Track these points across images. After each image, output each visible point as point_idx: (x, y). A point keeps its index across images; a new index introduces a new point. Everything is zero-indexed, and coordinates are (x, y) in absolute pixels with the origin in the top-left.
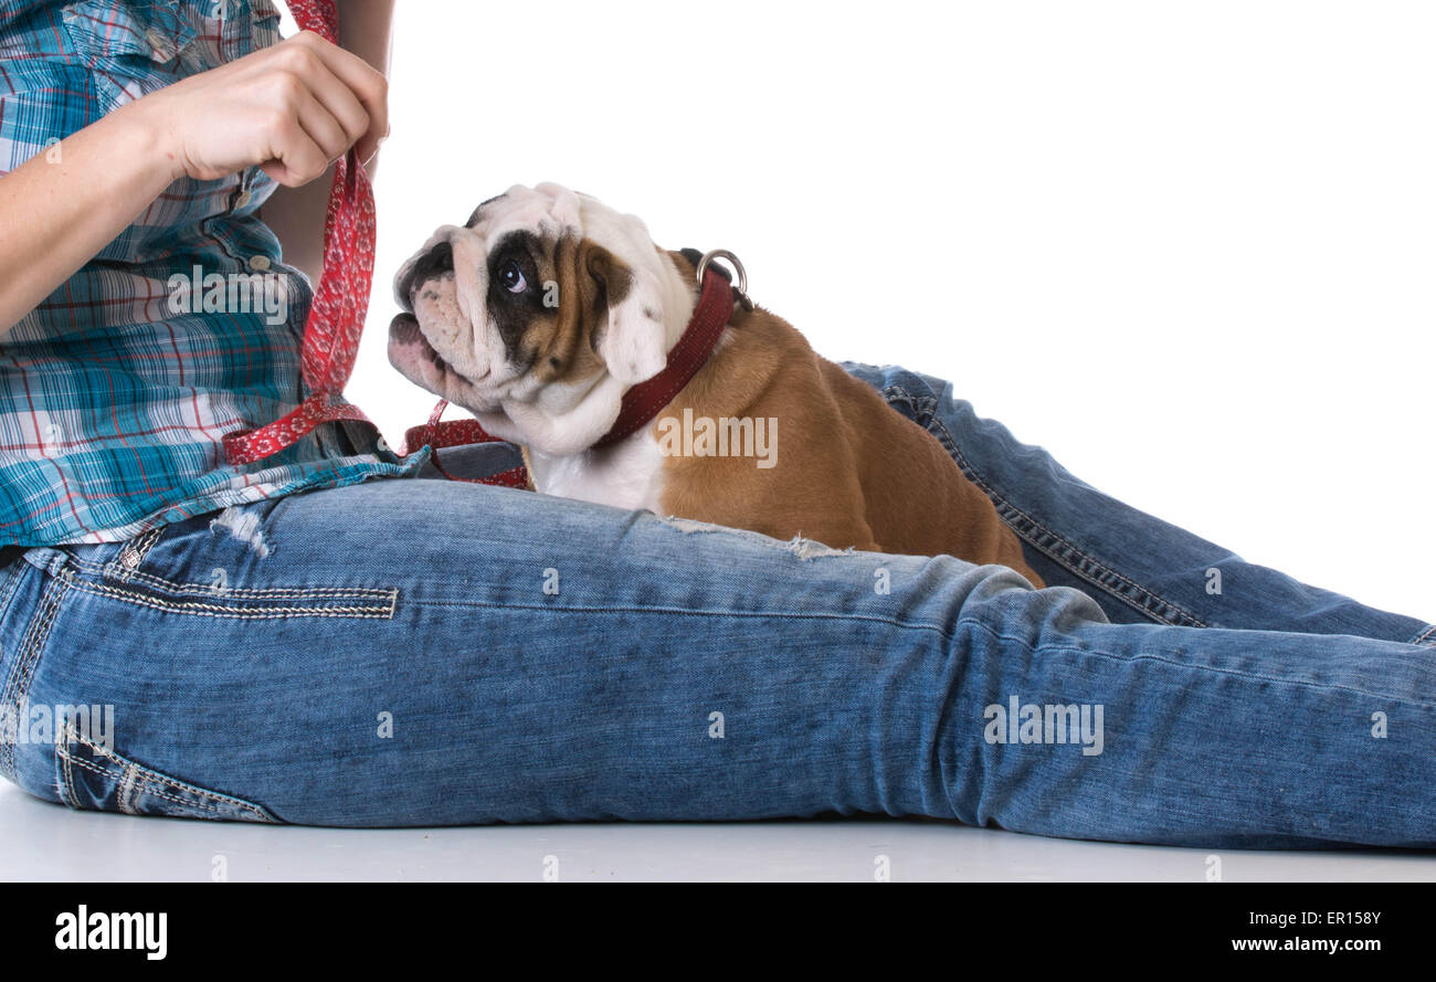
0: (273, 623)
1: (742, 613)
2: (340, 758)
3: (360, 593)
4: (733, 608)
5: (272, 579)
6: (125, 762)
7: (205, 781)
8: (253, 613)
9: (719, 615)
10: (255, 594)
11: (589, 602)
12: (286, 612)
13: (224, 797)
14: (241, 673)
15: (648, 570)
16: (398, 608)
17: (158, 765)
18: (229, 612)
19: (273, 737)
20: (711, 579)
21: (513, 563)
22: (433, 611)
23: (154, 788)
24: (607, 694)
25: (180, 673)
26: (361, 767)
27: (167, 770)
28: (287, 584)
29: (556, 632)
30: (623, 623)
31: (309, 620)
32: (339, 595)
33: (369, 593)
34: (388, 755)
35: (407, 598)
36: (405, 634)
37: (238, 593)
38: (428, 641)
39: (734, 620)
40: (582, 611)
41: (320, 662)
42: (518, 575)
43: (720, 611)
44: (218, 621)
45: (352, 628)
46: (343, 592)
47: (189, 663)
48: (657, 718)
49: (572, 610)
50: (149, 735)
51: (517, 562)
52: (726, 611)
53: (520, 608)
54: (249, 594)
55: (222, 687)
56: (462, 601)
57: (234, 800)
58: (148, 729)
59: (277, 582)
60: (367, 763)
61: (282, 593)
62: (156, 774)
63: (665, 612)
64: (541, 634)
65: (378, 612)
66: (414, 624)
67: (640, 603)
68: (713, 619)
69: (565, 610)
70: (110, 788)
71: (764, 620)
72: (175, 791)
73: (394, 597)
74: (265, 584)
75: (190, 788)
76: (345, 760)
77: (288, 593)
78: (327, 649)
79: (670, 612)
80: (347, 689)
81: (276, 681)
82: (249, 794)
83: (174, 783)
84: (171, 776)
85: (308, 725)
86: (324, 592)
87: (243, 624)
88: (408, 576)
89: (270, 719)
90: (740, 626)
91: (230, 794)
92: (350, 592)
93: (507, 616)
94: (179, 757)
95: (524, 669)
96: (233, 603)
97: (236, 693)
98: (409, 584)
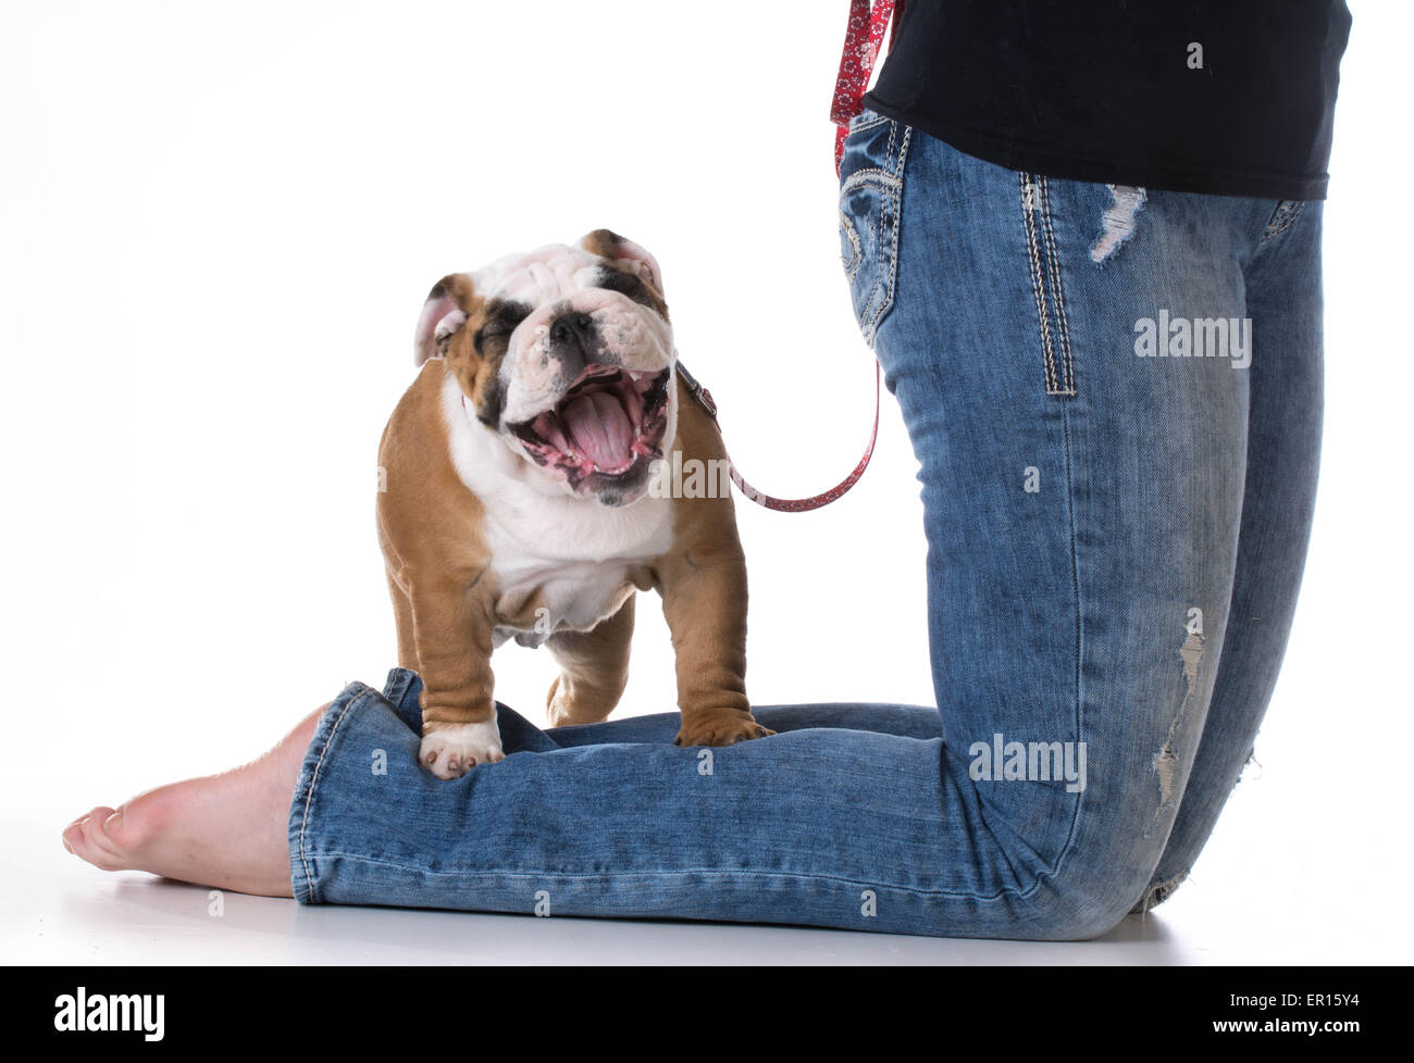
0: (1028, 280)
1: (1081, 712)
2: (934, 371)
3: (1067, 359)
4: (1085, 704)
5: (1069, 269)
6: (901, 173)
7: (904, 252)
8: (1034, 256)
9: (1077, 692)
10: (1052, 254)
11: (1083, 572)
12: (1039, 289)
13: (893, 270)
14: (984, 264)
15: (1124, 623)
16: (1057, 397)
17: (906, 205)
18: (1030, 233)
19: (940, 307)
20: (1117, 681)
21: (1117, 498)
22: (1059, 431)
23: (887, 203)
24: (1002, 599)
25: (973, 204)
26: (933, 390)
27: (905, 214)
28: (1065, 285)
29: (1053, 547)
30: (1066, 606)
31: (1035, 315)
32: (1062, 339)
33: (1068, 367)
34: (942, 412)
35: (1068, 405)
36: (1036, 409)
37: (1049, 237)
38: (1031, 432)
39: (1073, 706)
40: (1074, 567)
41: (1001, 334)
42: (1105, 505)
43: (1081, 693)
44: (1021, 226)
45: (1035, 358)
46: (1065, 342)
47: (983, 210)
48: (983, 645)
49: (1074, 558)
50: (925, 191)
51: (1117, 501)
52: (1081, 698)
53: (1071, 511)
54: (1051, 248)
55: (969, 249)
56: (1071, 456)
57: (893, 279)
58: (929, 189)
59: (1066, 275)
60: (936, 395)
61: (1056, 281)
62: (899, 205)
63: (1078, 643)
64: (1049, 533)
65: (1051, 378)
66: (1045, 417)
67: (1086, 619)
68: (1074, 687)
69: (1073, 552)
70: (878, 160)
71: (1075, 733)
72: (890, 223)
73: (1067, 391)
74: (1063, 263)
75: (895, 238)
76: (934, 374)
77: (1057, 288)
78: (1012, 339)
79: (1078, 647)
80: (983, 366)
81: (981, 300)
82: (901, 293)
83: (896, 223)
84: (901, 219)
85: (953, 337)
86: (1063, 323)
87: (1023, 250)
88: (1090, 402)
89: (952, 301)
90: (1068, 711)
91: (898, 275)
92: (1066, 348)
93: (1063, 500)
94: (916, 225)
95: (1016, 525)
96: (1039, 235)
97: (967, 263)
98: (1082, 405)
